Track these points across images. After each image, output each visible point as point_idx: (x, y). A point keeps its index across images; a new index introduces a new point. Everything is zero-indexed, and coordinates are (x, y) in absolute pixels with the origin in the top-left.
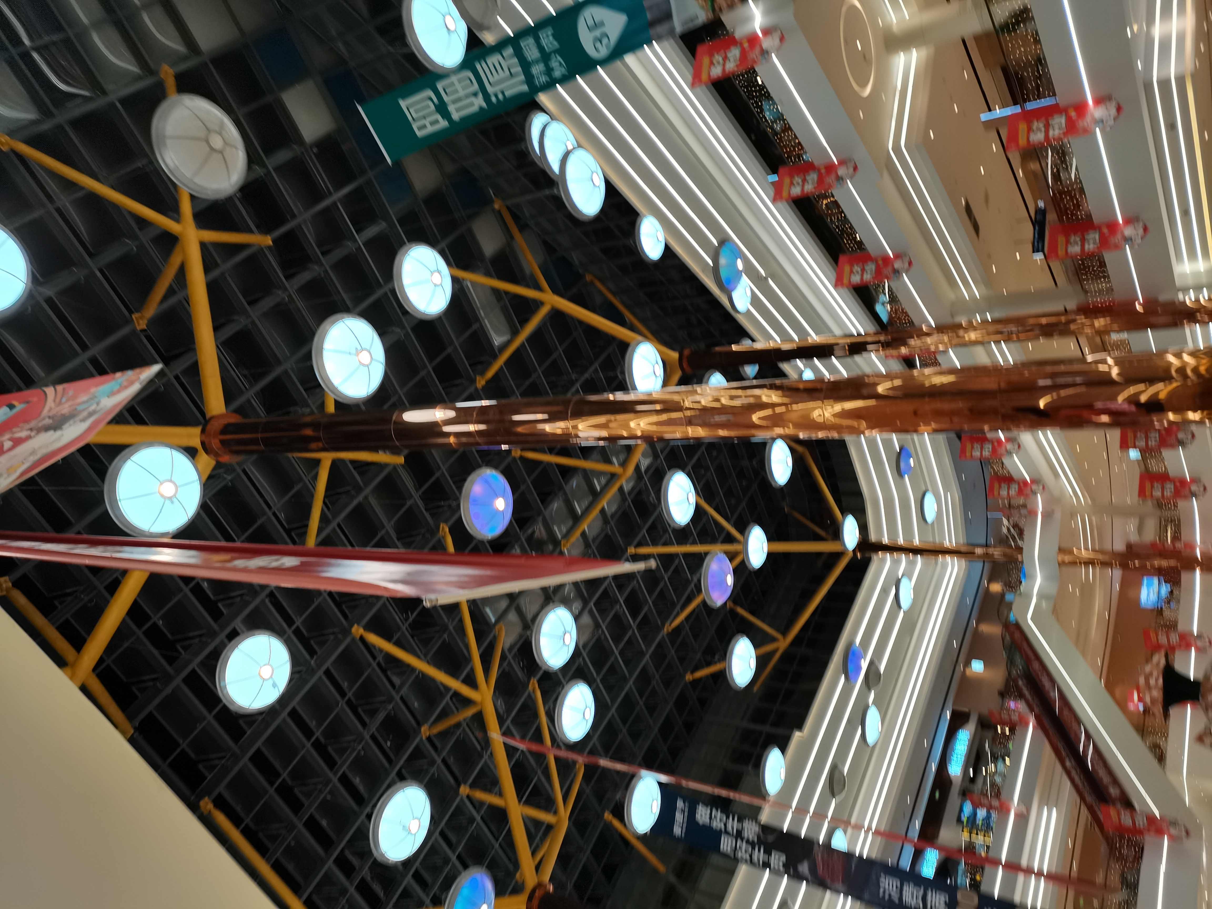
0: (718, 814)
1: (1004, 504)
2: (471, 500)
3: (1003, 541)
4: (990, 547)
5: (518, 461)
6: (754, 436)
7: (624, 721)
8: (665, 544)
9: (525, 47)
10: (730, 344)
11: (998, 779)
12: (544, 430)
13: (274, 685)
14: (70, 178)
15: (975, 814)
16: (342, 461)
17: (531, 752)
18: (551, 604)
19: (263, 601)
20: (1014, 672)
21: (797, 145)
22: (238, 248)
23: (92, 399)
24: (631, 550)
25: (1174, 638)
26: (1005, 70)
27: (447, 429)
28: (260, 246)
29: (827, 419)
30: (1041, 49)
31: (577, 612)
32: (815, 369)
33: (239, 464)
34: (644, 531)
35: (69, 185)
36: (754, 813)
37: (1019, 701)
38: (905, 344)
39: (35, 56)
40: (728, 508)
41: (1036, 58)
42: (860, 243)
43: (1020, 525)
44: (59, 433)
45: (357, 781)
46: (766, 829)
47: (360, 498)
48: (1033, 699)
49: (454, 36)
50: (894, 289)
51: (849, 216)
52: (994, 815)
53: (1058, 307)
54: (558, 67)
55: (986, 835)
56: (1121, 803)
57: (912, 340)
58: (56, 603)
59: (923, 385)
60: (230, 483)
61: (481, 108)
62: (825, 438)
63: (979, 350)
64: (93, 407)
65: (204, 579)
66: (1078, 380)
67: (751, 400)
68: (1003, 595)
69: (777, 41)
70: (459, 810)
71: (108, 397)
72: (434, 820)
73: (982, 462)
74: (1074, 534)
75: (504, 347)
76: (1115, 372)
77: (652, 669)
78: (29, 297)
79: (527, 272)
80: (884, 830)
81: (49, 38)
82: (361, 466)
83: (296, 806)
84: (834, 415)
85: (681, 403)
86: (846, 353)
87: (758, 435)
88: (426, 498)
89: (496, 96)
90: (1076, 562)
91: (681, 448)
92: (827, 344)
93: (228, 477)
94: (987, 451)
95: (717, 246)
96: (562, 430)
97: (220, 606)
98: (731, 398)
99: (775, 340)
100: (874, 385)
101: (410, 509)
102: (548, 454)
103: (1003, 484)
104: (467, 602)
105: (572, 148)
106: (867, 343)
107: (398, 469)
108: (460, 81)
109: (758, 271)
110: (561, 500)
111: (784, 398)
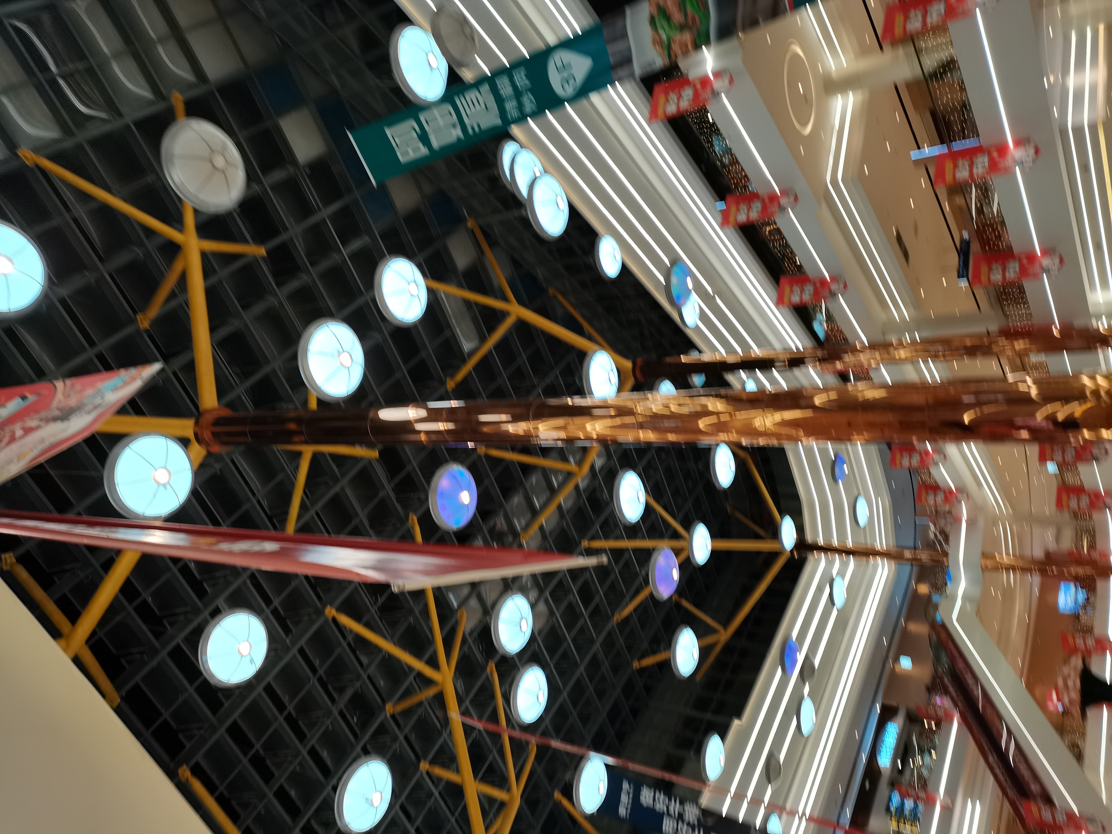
0: (661, 797)
1: (931, 511)
2: (439, 492)
3: (930, 545)
4: (918, 549)
5: (484, 459)
6: (700, 440)
7: (575, 704)
8: (617, 538)
9: (500, 85)
10: (679, 354)
11: (925, 772)
12: (508, 431)
13: (252, 661)
14: (85, 190)
15: (903, 804)
16: (323, 454)
17: (487, 732)
18: (510, 592)
19: (245, 583)
20: (940, 670)
21: (743, 177)
22: (234, 257)
24: (585, 544)
25: (1091, 642)
26: (933, 114)
27: (419, 427)
28: (255, 256)
29: (768, 429)
30: (966, 96)
31: (533, 599)
32: (757, 381)
33: (228, 454)
34: (597, 526)
35: (85, 197)
36: (695, 797)
37: (945, 697)
38: (840, 358)
39: (61, 82)
40: (675, 507)
41: (961, 103)
42: (800, 268)
43: (946, 530)
45: (325, 754)
46: (706, 813)
47: (337, 488)
48: (958, 696)
49: (436, 73)
50: (831, 310)
51: (790, 242)
52: (921, 807)
53: (980, 329)
54: (529, 103)
55: (913, 825)
56: (1041, 799)
57: (846, 355)
58: (56, 579)
59: (856, 399)
60: (219, 472)
61: (459, 139)
62: (766, 446)
63: (908, 368)
65: (190, 560)
66: (1000, 396)
67: (699, 409)
68: (929, 597)
69: (726, 81)
70: (419, 785)
72: (395, 794)
73: (911, 471)
74: (996, 541)
75: (472, 353)
76: (1034, 392)
77: (601, 656)
78: (45, 298)
79: (495, 283)
80: (818, 817)
81: (74, 66)
83: (267, 776)
84: (775, 424)
85: (633, 409)
86: (785, 366)
87: (704, 440)
88: (398, 490)
89: (473, 128)
90: (998, 568)
91: (633, 450)
92: (769, 358)
93: (217, 466)
94: (915, 461)
95: (669, 266)
96: (524, 430)
97: (205, 585)
98: (680, 405)
99: (720, 352)
100: (811, 398)
101: (383, 501)
102: (511, 452)
103: (930, 492)
104: (432, 588)
105: (539, 175)
106: (805, 358)
107: (373, 463)
108: (440, 113)
109: (706, 290)
110: (521, 495)
111: (729, 406)
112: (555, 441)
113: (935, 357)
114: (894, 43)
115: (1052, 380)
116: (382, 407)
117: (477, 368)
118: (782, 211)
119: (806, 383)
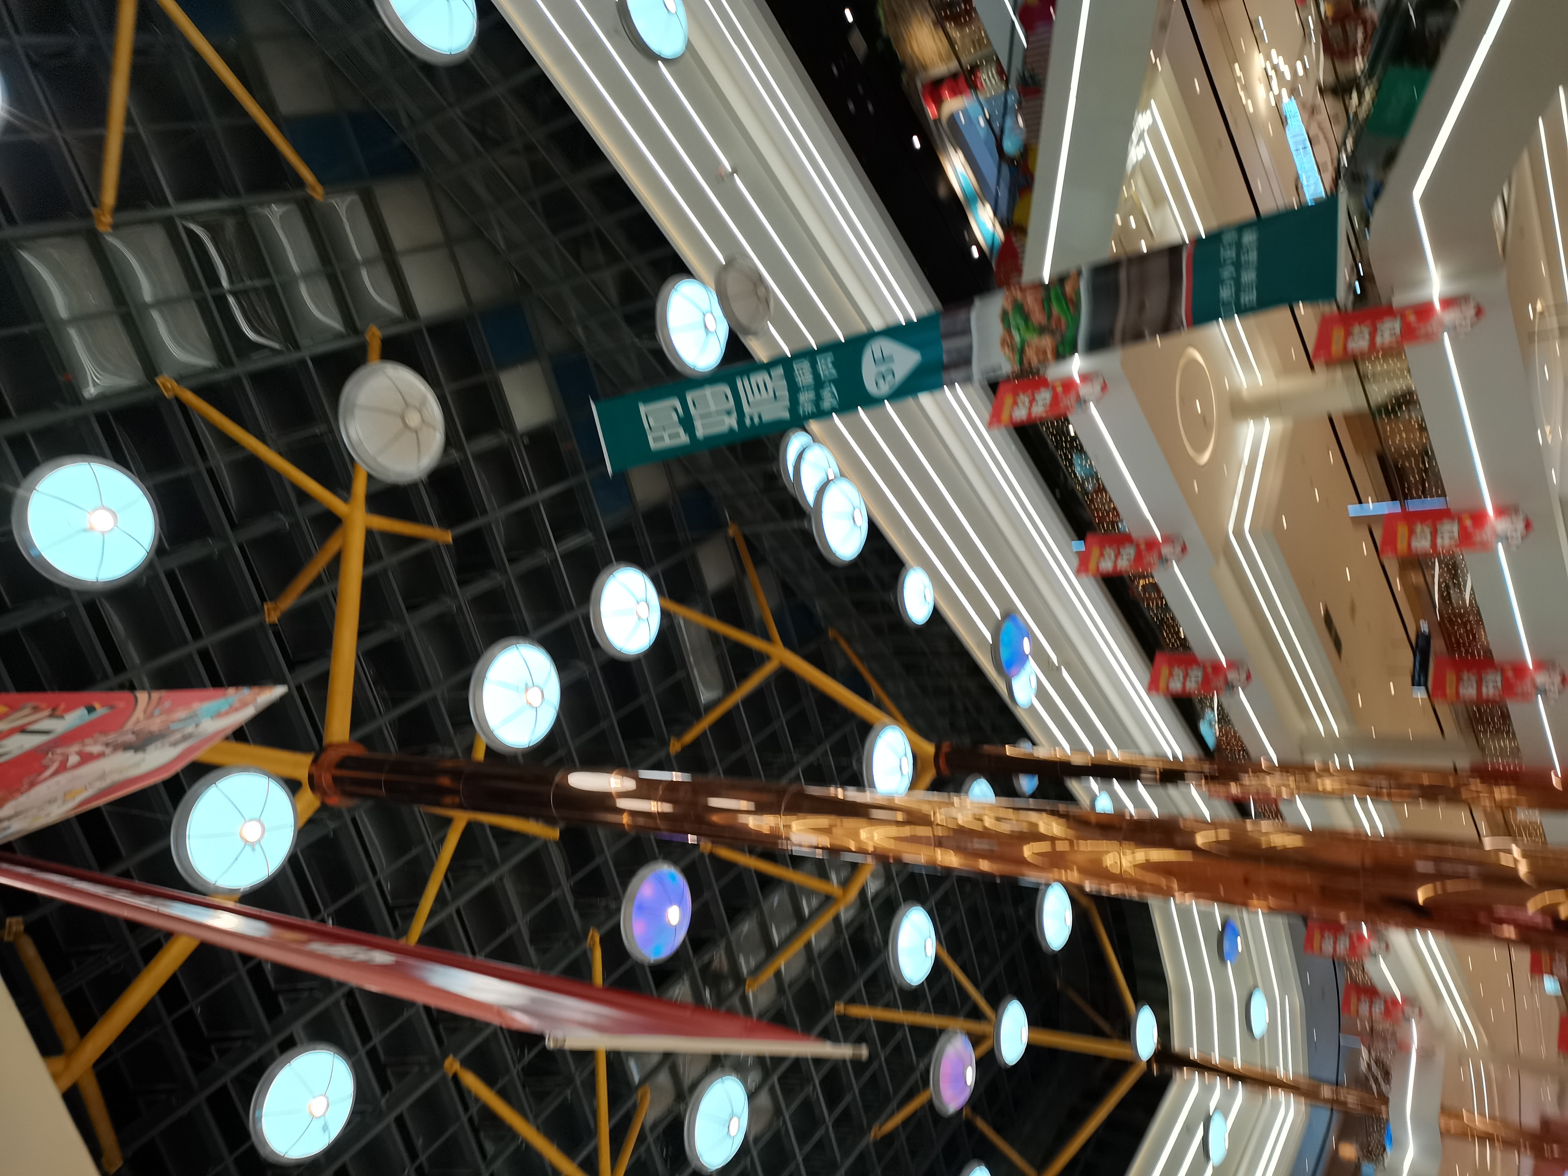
1: (1363, 1026)
2: (636, 903)
3: (1361, 1083)
4: (1342, 1088)
5: (707, 860)
6: (1024, 876)
8: (888, 1006)
9: (798, 370)
10: (1004, 744)
12: (747, 825)
13: (325, 1128)
14: (233, 437)
16: (481, 825)
18: (719, 1069)
21: (1111, 510)
22: (411, 541)
23: (191, 717)
24: (839, 1008)
26: (1382, 460)
27: (622, 803)
28: (437, 543)
29: (1126, 871)
30: (1428, 438)
31: (752, 1086)
32: (1114, 797)
33: (350, 810)
34: (861, 983)
35: (229, 443)
38: (1236, 779)
39: (231, 300)
40: (979, 968)
41: (1420, 448)
42: (1184, 643)
43: (1386, 1061)
44: (140, 756)
47: (492, 878)
49: (713, 338)
50: (1225, 706)
51: (1171, 605)
53: (1444, 762)
54: (829, 397)
57: (1246, 775)
58: (73, 963)
59: (1258, 844)
60: (332, 833)
61: (731, 430)
62: (1120, 897)
63: (1337, 807)
64: (190, 729)
65: (267, 961)
66: (1472, 870)
67: (1025, 828)
68: (1357, 1167)
69: (1098, 388)
71: (212, 718)
73: (1335, 961)
74: (1464, 1088)
75: (711, 706)
76: (1523, 869)
78: (149, 567)
79: (756, 614)
81: (251, 283)
82: (502, 834)
84: (1135, 866)
85: (930, 816)
86: (1155, 780)
87: (1029, 876)
88: (579, 890)
89: (752, 419)
90: (1466, 1134)
91: (925, 876)
92: (1132, 765)
93: (332, 825)
94: (1343, 946)
95: (1000, 619)
96: (770, 827)
97: (281, 999)
98: (998, 819)
99: (1063, 748)
100: (1192, 834)
101: (554, 903)
102: (748, 855)
103: (1363, 998)
104: (606, 1051)
105: (833, 478)
106: (1186, 772)
107: (549, 846)
108: (713, 395)
109: (1049, 657)
110: (755, 921)
111: (1069, 830)
112: (814, 849)
113: (1377, 796)
114: (1331, 363)
115: (1550, 855)
116: (575, 769)
117: (716, 727)
118: (1163, 563)
119: (1186, 811)
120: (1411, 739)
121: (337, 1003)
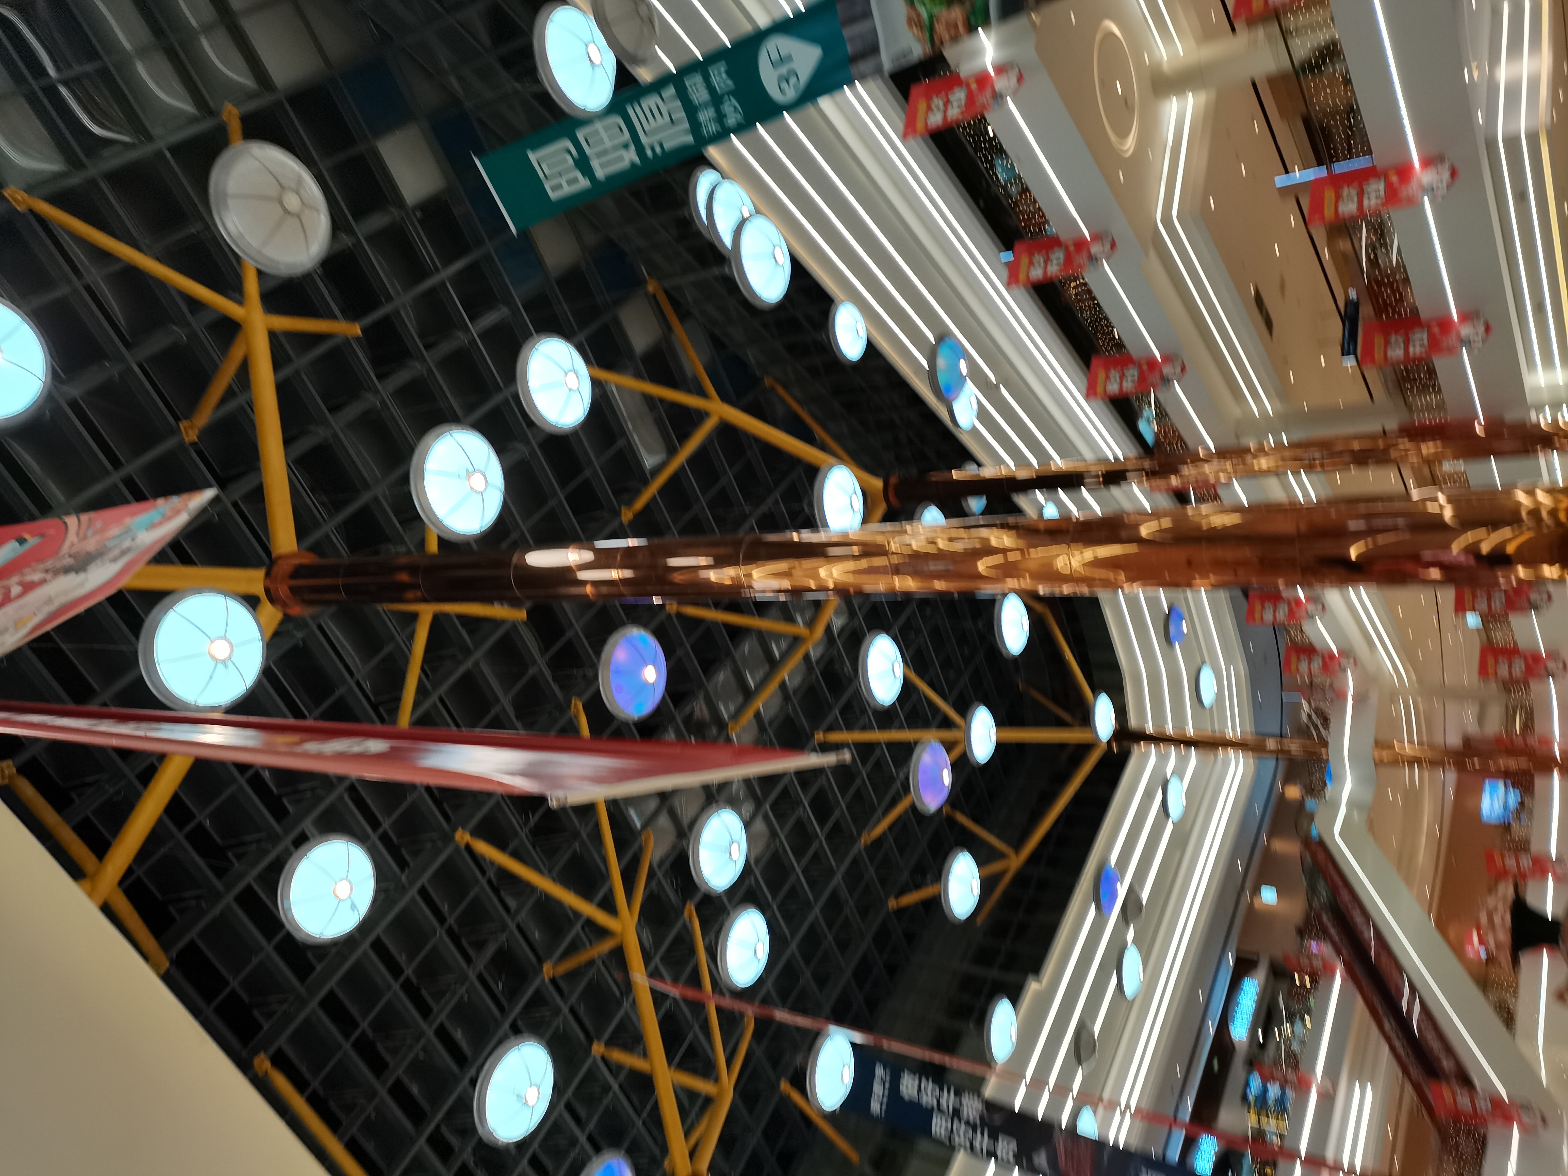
0: (929, 1087)
1: (1303, 681)
2: (612, 668)
3: (1302, 732)
4: (1286, 737)
5: (674, 619)
6: (979, 589)
7: (807, 960)
8: (864, 728)
9: (691, 86)
10: (950, 469)
11: (1295, 1046)
12: (709, 579)
13: (353, 907)
15: (1265, 1091)
16: (447, 616)
17: (685, 1000)
18: (714, 805)
20: (1317, 903)
21: (1037, 211)
22: (317, 338)
24: (819, 736)
25: (1526, 863)
26: (1307, 122)
27: (583, 575)
28: (346, 337)
29: (1076, 571)
30: (1353, 92)
31: (747, 815)
32: (1060, 505)
33: (313, 618)
34: (836, 711)
35: (103, 256)
36: (975, 1084)
37: (1323, 942)
38: (1176, 472)
39: (63, 90)
40: (946, 683)
41: (1346, 103)
42: (1119, 345)
43: (1325, 710)
44: (82, 576)
45: (458, 1034)
46: (991, 1107)
47: (469, 664)
48: (1342, 941)
49: (599, 71)
50: (1163, 402)
52: (1290, 1094)
53: (1373, 427)
54: (733, 113)
55: (1280, 1119)
56: (1456, 1079)
57: (1185, 466)
58: (73, 795)
59: (1199, 526)
60: (301, 643)
61: (633, 165)
62: (1072, 595)
63: (1272, 482)
64: (127, 543)
65: (264, 767)
66: (1401, 521)
67: (977, 544)
68: (1301, 804)
69: (1014, 80)
70: (591, 1076)
71: (147, 529)
72: (558, 1089)
73: (1276, 627)
74: (1395, 723)
75: (657, 470)
76: (1448, 514)
77: (844, 892)
78: (48, 400)
79: (688, 371)
80: (1147, 1111)
81: (81, 68)
82: (470, 622)
83: (379, 1067)
84: (1084, 565)
85: (885, 545)
86: (1099, 483)
87: (984, 589)
88: (556, 664)
89: (653, 149)
90: (1398, 761)
91: (885, 604)
92: (1075, 472)
93: (299, 635)
94: (1282, 613)
95: (934, 343)
96: (732, 578)
97: (285, 801)
98: (951, 540)
99: (1008, 465)
100: (1136, 526)
101: (533, 680)
102: (713, 609)
103: (1302, 657)
104: (605, 801)
105: (749, 215)
106: (1127, 471)
107: (519, 626)
108: (606, 129)
109: (986, 376)
110: (729, 670)
111: (1019, 540)
112: (776, 593)
113: (1310, 468)
114: (1252, 22)
115: (1473, 498)
116: (530, 549)
117: (664, 490)
119: (1127, 506)
120: (1342, 408)
121: (341, 798)
